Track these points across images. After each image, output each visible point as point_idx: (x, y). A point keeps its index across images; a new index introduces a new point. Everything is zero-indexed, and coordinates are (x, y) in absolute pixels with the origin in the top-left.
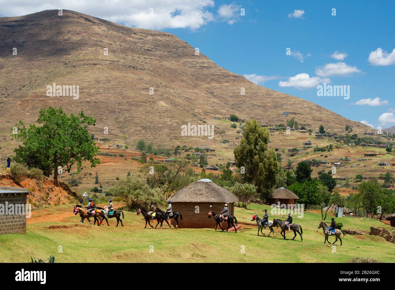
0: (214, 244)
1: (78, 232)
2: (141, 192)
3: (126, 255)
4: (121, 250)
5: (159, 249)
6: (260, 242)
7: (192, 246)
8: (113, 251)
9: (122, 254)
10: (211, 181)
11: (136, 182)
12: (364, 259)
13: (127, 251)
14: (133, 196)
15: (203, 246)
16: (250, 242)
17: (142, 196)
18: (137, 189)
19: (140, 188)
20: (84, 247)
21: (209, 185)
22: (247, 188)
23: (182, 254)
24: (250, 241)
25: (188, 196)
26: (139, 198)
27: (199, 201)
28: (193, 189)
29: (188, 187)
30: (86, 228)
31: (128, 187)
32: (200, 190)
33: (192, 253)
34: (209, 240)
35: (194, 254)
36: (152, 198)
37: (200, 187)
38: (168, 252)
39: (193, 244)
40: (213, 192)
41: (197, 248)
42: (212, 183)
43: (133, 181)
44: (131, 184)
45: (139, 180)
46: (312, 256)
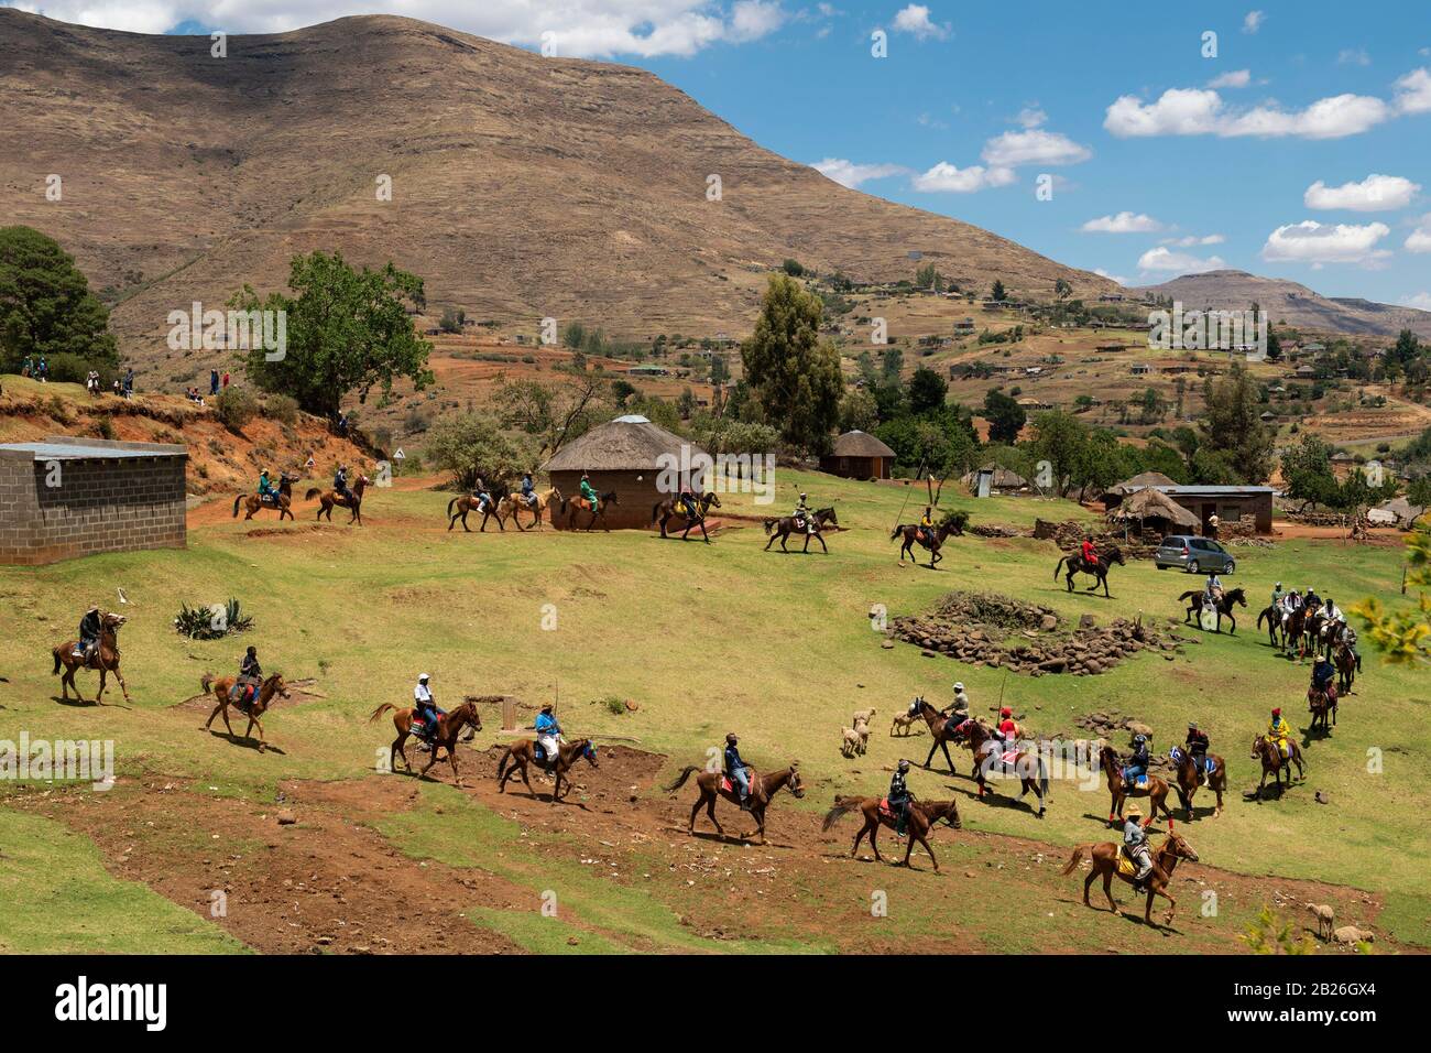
0: (631, 564)
1: (317, 542)
2: (486, 449)
3: (415, 594)
4: (405, 582)
5: (496, 578)
6: (744, 559)
7: (575, 570)
8: (387, 584)
9: (405, 592)
10: (646, 420)
11: (474, 424)
12: (977, 593)
13: (418, 584)
14: (467, 458)
15: (603, 570)
16: (720, 560)
17: (488, 456)
18: (476, 442)
19: (485, 440)
20: (322, 577)
21: (639, 430)
22: (757, 435)
23: (550, 589)
24: (720, 556)
25: (589, 457)
26: (481, 464)
27: (613, 467)
28: (601, 439)
29: (590, 434)
30: (338, 533)
31: (456, 437)
32: (617, 442)
33: (573, 586)
34: (621, 557)
35: (578, 589)
36: (511, 460)
37: (616, 434)
38: (516, 585)
39: (578, 567)
40: (646, 445)
41: (587, 575)
42: (651, 426)
43: (470, 422)
44: (463, 431)
45: (482, 421)
46: (855, 590)
